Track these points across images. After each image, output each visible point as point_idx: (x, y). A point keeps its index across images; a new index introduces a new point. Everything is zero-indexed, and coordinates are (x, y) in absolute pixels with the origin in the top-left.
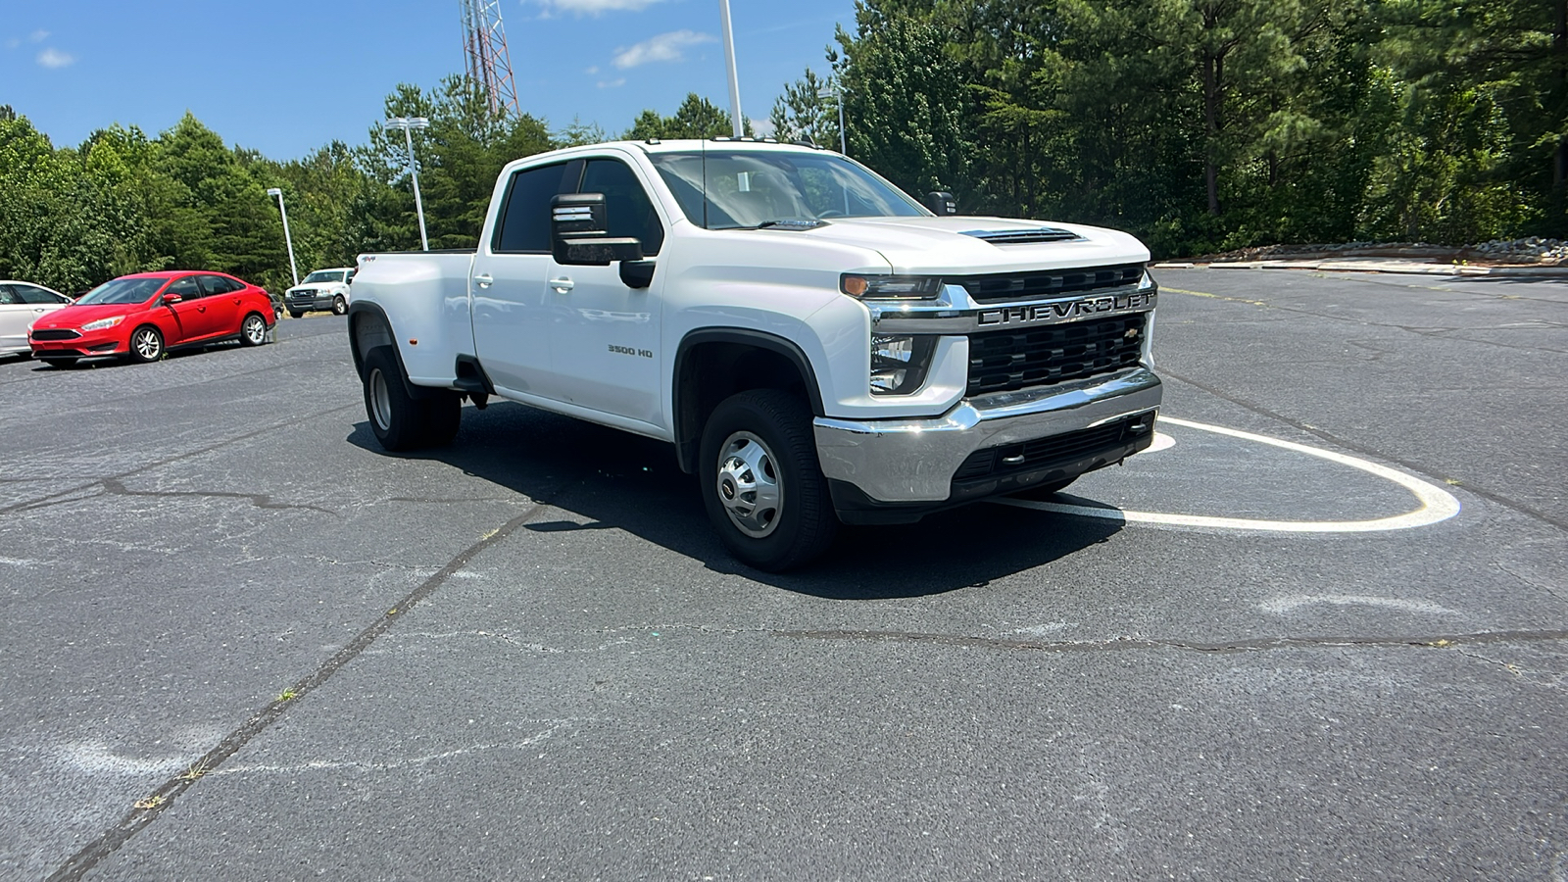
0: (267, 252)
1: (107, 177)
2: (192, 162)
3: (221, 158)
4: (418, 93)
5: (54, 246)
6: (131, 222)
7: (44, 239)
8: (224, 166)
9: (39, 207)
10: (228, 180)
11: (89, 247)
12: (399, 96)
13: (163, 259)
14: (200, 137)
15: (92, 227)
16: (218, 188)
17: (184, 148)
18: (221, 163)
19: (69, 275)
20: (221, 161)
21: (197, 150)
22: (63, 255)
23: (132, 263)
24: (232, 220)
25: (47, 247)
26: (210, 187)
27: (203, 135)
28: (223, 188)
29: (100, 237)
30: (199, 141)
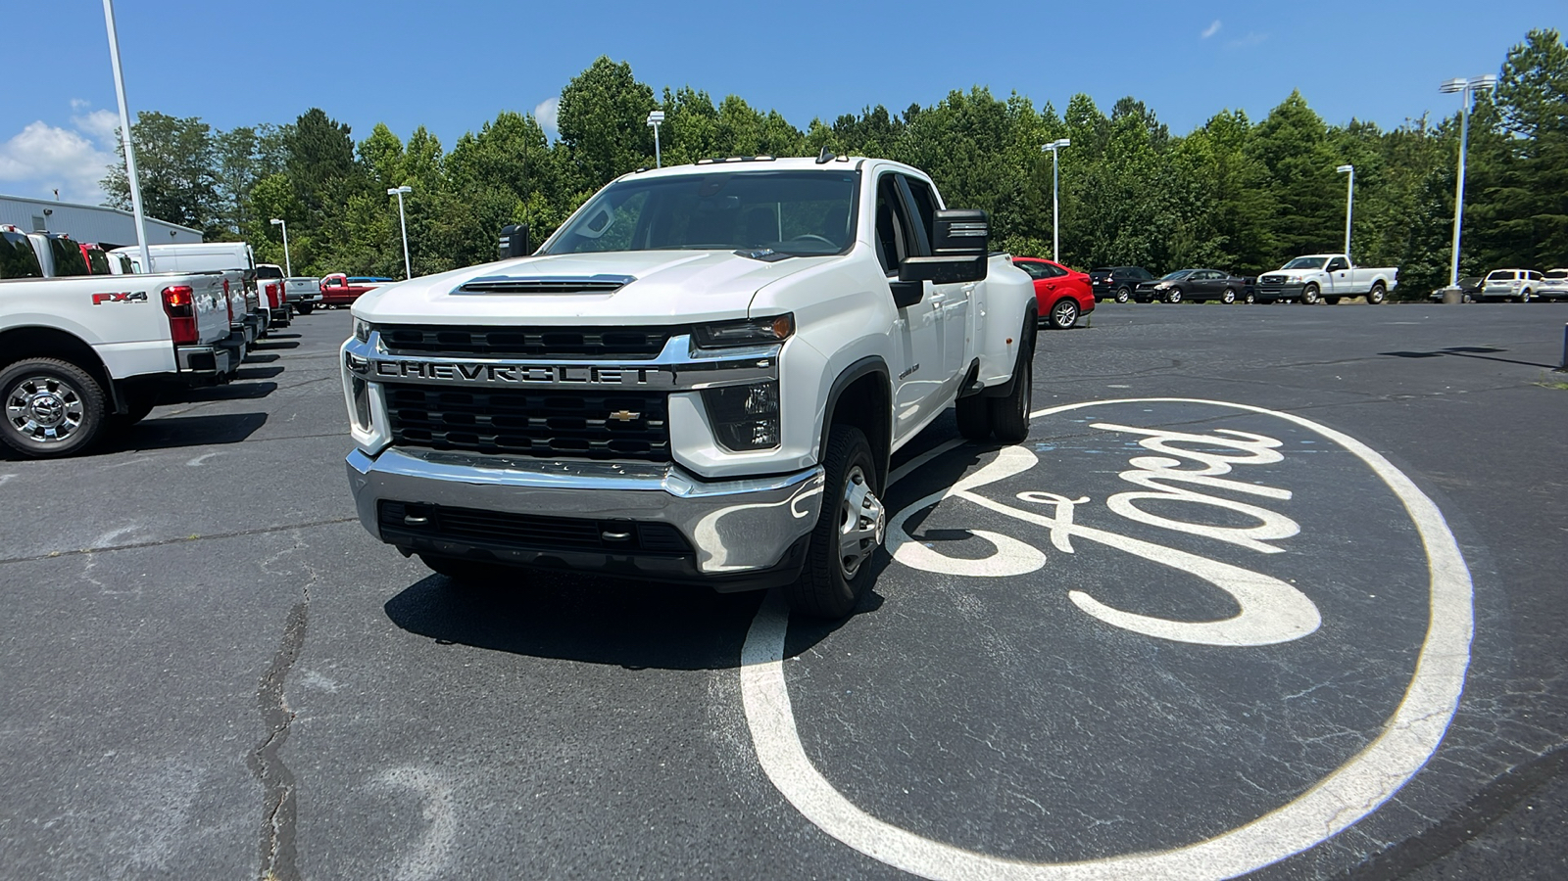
0: (1329, 232)
1: (1192, 161)
2: (1278, 142)
3: (1308, 135)
4: (1553, 40)
5: (1130, 225)
6: (1199, 204)
7: (1124, 219)
8: (1310, 144)
9: (1127, 192)
10: (1310, 158)
11: (1158, 227)
12: (1526, 45)
13: (1219, 239)
14: (1293, 116)
15: (1166, 209)
16: (1296, 168)
17: (1273, 128)
18: (1307, 141)
19: (1135, 252)
20: (1308, 138)
21: (1285, 129)
22: (1135, 233)
23: (1189, 242)
24: (1302, 199)
25: (1124, 226)
26: (1288, 167)
27: (1297, 113)
28: (1300, 167)
29: (1168, 218)
30: (1291, 120)
